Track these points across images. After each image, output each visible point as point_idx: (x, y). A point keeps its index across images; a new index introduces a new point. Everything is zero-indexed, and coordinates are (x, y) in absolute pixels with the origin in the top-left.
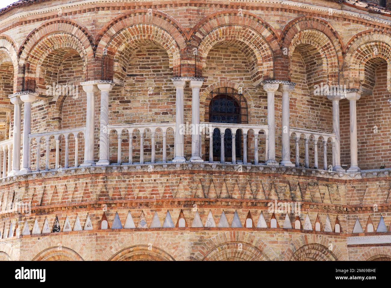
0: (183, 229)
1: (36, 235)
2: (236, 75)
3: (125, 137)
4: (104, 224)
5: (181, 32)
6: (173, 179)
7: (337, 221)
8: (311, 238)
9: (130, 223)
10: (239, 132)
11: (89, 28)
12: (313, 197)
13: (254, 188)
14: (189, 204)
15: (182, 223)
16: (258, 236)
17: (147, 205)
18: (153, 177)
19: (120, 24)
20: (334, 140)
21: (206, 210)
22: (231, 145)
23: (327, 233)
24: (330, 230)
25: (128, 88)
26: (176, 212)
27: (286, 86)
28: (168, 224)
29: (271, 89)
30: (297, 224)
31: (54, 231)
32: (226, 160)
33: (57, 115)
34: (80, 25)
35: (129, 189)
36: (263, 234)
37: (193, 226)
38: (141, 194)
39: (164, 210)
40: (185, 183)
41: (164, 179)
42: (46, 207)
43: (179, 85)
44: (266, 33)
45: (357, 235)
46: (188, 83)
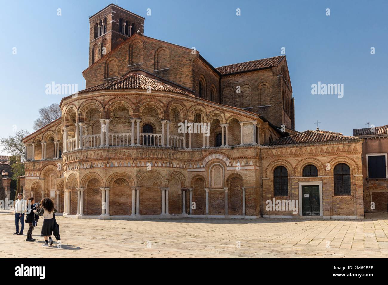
0: (134, 167)
1: (85, 168)
2: (152, 118)
3: (114, 138)
4: (108, 165)
5: (133, 104)
6: (131, 151)
7: (184, 164)
8: (176, 170)
9: (116, 165)
10: (153, 136)
11: (102, 102)
12: (176, 157)
13: (157, 154)
14: (136, 159)
15: (134, 165)
16: (158, 169)
17: (122, 159)
18: (124, 150)
19: (112, 101)
20: (184, 139)
21: (142, 161)
22: (150, 140)
23: (181, 168)
24: (182, 167)
25: (116, 122)
26: (132, 161)
27: (168, 122)
28: (129, 165)
29: (163, 122)
30: (171, 165)
31: (91, 167)
32: (148, 145)
33: (91, 130)
34: (99, 100)
35: (116, 154)
36: (160, 169)
37: (137, 166)
38: (120, 156)
39: (128, 161)
40: (135, 152)
41: (128, 151)
42: (88, 160)
43: (133, 121)
44: (162, 105)
45: (190, 168)
46: (136, 120)
